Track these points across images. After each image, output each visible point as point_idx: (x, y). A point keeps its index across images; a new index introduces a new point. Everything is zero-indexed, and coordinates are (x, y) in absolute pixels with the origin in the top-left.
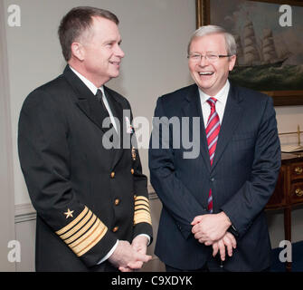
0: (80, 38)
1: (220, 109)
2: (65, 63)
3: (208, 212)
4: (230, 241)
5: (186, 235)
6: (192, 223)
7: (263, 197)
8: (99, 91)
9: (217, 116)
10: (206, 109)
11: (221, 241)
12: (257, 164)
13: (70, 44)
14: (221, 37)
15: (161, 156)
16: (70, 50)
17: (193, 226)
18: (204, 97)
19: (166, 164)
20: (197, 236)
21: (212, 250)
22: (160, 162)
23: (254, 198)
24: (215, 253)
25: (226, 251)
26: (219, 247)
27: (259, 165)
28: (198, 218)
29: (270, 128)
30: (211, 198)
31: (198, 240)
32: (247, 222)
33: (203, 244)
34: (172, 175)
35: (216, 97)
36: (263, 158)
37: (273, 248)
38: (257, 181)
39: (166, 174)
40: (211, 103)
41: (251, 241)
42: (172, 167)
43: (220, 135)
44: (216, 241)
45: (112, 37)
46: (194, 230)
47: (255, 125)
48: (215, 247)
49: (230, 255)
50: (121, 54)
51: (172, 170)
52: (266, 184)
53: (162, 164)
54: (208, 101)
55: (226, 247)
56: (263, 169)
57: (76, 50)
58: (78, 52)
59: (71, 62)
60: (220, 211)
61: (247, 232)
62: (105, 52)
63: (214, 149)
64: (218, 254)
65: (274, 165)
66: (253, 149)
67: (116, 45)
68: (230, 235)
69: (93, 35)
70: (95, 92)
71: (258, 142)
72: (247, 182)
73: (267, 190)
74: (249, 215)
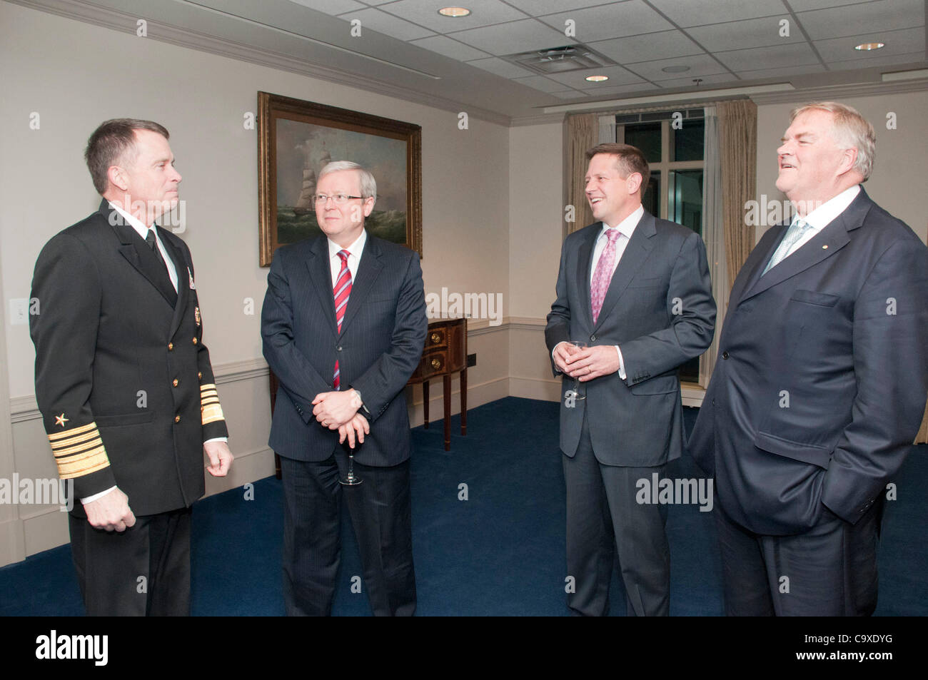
0: (120, 159)
1: (354, 265)
2: (99, 199)
3: (334, 389)
4: (362, 424)
5: (307, 419)
6: (314, 402)
7: (406, 373)
8: (151, 232)
9: (349, 274)
10: (335, 265)
11: (351, 423)
12: (397, 333)
13: (106, 168)
14: (355, 175)
15: (277, 320)
16: (106, 178)
17: (314, 405)
18: (334, 248)
19: (284, 330)
20: (319, 418)
21: (339, 436)
22: (275, 327)
23: (394, 375)
24: (342, 439)
25: (357, 438)
26: (346, 432)
27: (400, 334)
28: (320, 396)
29: (415, 289)
30: (338, 372)
31: (320, 423)
32: (382, 401)
33: (327, 428)
34: (290, 344)
35: (349, 250)
36: (405, 325)
37: (411, 427)
38: (397, 353)
39: (283, 343)
40: (343, 256)
41: (387, 426)
42: (291, 335)
43: (351, 295)
44: (343, 424)
45: (164, 154)
46: (316, 411)
47: (397, 285)
48: (342, 431)
49: (362, 441)
50: (178, 177)
51: (291, 339)
52: (408, 358)
53: (277, 330)
54: (340, 255)
55: (356, 431)
56: (405, 339)
57: (115, 175)
58: (118, 179)
59: (107, 195)
60: (350, 387)
61: (382, 415)
62: (155, 174)
63: (343, 312)
64: (347, 440)
65: (419, 334)
66: (393, 315)
67: (169, 166)
68: (361, 418)
69: (139, 154)
70: (144, 234)
71: (399, 307)
72: (385, 354)
73: (408, 364)
74: (386, 393)
